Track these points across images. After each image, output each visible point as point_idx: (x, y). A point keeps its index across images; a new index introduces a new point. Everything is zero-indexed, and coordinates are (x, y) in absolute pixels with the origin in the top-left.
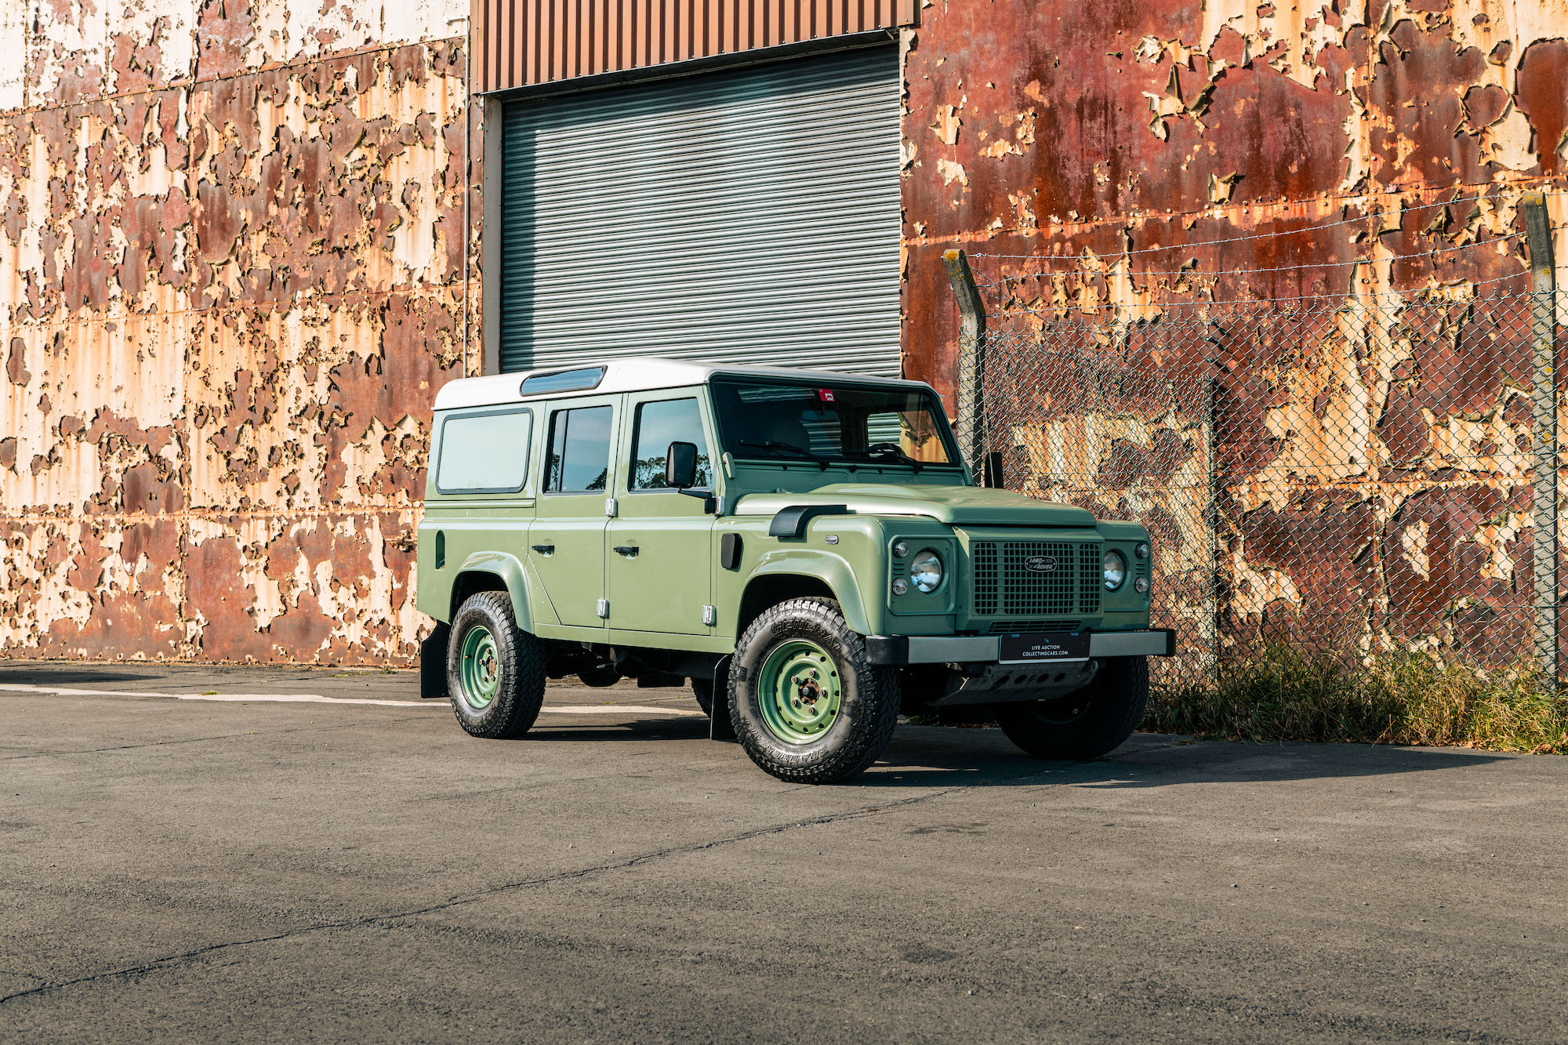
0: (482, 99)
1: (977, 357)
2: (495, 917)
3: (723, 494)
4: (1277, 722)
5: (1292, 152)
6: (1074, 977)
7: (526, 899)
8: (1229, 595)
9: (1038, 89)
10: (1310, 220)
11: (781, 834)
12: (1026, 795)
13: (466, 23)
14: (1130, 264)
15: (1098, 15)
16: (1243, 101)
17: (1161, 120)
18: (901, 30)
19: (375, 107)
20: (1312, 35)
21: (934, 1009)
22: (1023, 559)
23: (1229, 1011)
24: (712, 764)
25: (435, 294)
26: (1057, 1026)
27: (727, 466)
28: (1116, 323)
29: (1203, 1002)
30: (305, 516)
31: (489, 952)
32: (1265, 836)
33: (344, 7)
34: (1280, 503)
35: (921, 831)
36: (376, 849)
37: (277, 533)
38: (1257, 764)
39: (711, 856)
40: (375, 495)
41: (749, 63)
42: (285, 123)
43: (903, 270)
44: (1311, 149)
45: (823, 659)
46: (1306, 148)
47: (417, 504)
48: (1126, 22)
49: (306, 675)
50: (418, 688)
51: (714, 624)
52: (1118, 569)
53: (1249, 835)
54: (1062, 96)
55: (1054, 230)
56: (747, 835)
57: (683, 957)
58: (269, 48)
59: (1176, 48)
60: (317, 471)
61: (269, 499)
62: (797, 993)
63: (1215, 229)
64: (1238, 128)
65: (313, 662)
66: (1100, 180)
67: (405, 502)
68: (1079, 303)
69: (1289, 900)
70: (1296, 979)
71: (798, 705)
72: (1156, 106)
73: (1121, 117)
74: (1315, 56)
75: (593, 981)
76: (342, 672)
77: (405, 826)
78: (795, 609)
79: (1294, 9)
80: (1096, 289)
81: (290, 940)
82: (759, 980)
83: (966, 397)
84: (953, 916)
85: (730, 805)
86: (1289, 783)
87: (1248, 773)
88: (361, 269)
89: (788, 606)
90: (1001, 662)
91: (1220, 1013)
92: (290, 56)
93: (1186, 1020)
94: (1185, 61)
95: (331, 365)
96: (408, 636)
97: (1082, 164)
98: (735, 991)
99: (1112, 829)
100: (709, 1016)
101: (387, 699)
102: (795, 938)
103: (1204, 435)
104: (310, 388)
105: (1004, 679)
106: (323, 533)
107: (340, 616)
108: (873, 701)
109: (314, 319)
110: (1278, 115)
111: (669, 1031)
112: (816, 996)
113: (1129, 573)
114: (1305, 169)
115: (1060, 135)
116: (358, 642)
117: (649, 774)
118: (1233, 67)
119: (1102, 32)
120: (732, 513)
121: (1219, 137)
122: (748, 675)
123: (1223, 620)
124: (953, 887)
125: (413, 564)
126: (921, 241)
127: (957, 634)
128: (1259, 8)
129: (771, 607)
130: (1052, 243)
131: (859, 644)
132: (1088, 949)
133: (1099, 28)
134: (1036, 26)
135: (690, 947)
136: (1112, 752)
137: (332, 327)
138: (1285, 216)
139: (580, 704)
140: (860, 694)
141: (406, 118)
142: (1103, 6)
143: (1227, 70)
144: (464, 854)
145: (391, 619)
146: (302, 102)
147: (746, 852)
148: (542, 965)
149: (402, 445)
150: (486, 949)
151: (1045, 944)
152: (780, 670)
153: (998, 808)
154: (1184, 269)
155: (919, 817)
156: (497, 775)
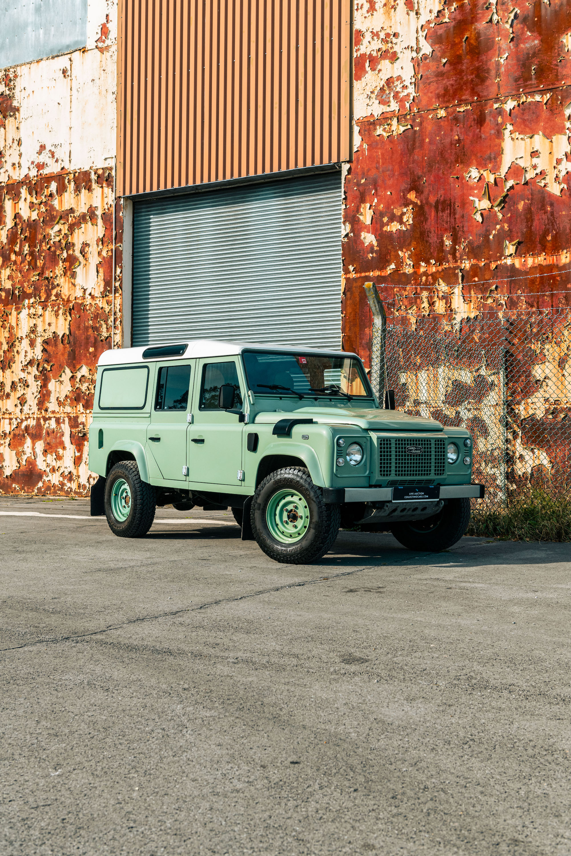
0: (122, 200)
1: (381, 339)
2: (131, 637)
3: (248, 412)
4: (537, 531)
5: (548, 229)
6: (430, 673)
7: (147, 627)
8: (514, 463)
9: (414, 195)
10: (557, 265)
11: (278, 592)
12: (406, 571)
13: (114, 159)
14: (462, 288)
15: (447, 156)
16: (523, 202)
17: (479, 212)
18: (343, 164)
19: (66, 204)
20: (560, 167)
21: (357, 690)
22: (405, 448)
23: (510, 692)
24: (242, 553)
25: (97, 302)
26: (421, 700)
27: (251, 397)
28: (454, 319)
29: (496, 687)
30: (29, 417)
31: (128, 656)
32: (531, 595)
33: (50, 151)
34: (540, 414)
35: (351, 591)
36: (69, 599)
37: (15, 426)
38: (527, 554)
39: (242, 604)
40: (66, 407)
41: (263, 181)
42: (20, 212)
43: (343, 290)
44: (559, 228)
45: (300, 499)
46: (556, 227)
47: (88, 411)
48: (461, 160)
49: (30, 501)
50: (89, 508)
51: (243, 480)
52: (455, 452)
53: (522, 595)
54: (427, 199)
55: (422, 270)
56: (261, 592)
57: (228, 660)
58: (11, 172)
59: (488, 175)
60: (36, 394)
61: (11, 409)
62: (287, 680)
63: (508, 270)
64: (520, 217)
65: (34, 494)
66: (447, 243)
67: (82, 410)
68: (435, 308)
69: (542, 631)
70: (545, 675)
71: (287, 523)
72: (477, 204)
73: (458, 210)
74: (561, 178)
75: (182, 673)
76: (49, 499)
77: (83, 586)
78: (285, 473)
79: (550, 153)
80: (444, 301)
81: (26, 649)
82: (267, 673)
83: (376, 360)
84: (367, 638)
85: (252, 575)
86: (543, 565)
87: (522, 560)
88: (58, 289)
89: (282, 472)
90: (393, 501)
91: (505, 693)
92: (22, 176)
93: (488, 697)
94: (492, 181)
95: (43, 339)
96: (83, 481)
97: (438, 235)
98: (255, 679)
99: (450, 590)
100: (242, 692)
101: (73, 514)
102: (285, 650)
103: (500, 379)
104: (32, 351)
105: (395, 510)
106: (39, 426)
107: (48, 470)
108: (326, 521)
109: (34, 315)
110: (541, 210)
111: (221, 700)
112: (297, 682)
113: (460, 455)
114: (555, 238)
115: (426, 220)
116: (57, 483)
117: (210, 558)
118: (517, 184)
119: (449, 165)
120: (253, 422)
121: (509, 221)
122: (262, 507)
123: (510, 476)
124: (367, 622)
125: (86, 443)
126: (353, 275)
127: (370, 486)
128: (532, 153)
129: (273, 471)
130: (421, 276)
131: (319, 492)
132: (438, 658)
133: (447, 163)
134: (414, 161)
135: (231, 655)
136: (450, 548)
137: (44, 319)
138: (544, 263)
139: (173, 518)
140: (320, 517)
141: (83, 209)
142: (449, 151)
143: (515, 186)
144: (114, 602)
145: (74, 472)
146: (28, 201)
147: (260, 602)
148: (156, 664)
149: (80, 381)
150: (126, 655)
151: (416, 654)
152: (278, 505)
153: (391, 578)
154: (491, 291)
155: (351, 583)
156: (130, 558)
